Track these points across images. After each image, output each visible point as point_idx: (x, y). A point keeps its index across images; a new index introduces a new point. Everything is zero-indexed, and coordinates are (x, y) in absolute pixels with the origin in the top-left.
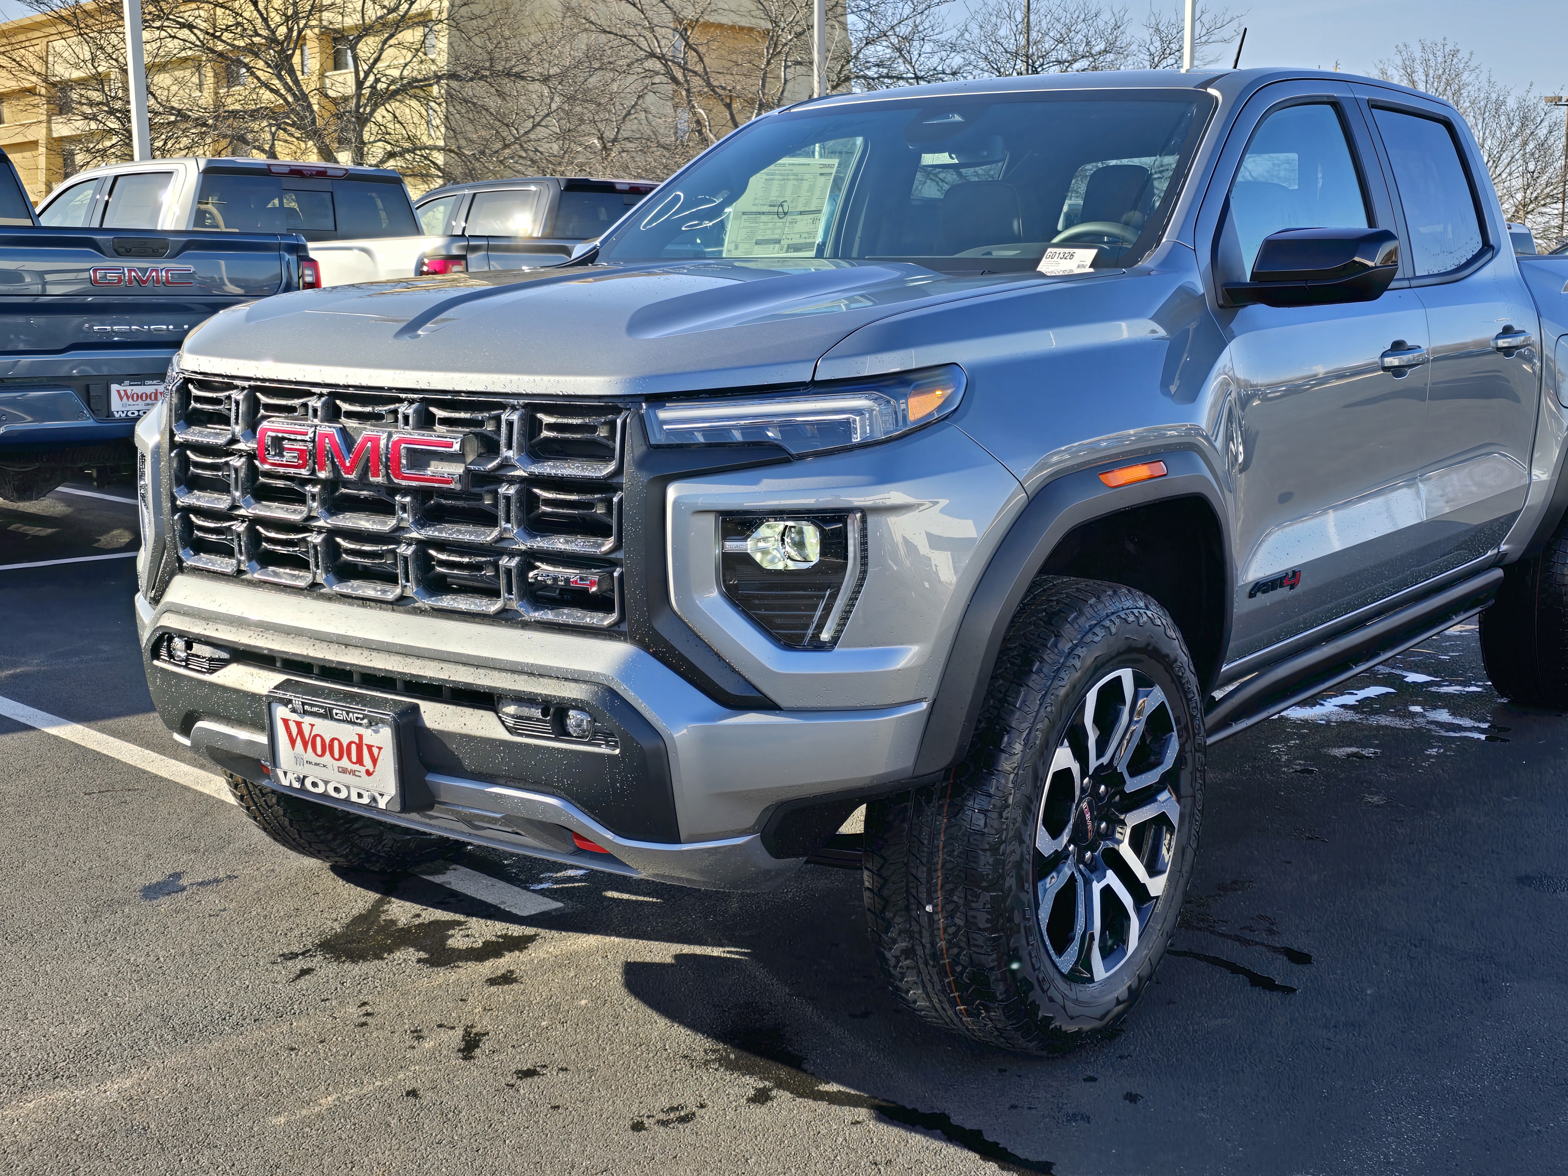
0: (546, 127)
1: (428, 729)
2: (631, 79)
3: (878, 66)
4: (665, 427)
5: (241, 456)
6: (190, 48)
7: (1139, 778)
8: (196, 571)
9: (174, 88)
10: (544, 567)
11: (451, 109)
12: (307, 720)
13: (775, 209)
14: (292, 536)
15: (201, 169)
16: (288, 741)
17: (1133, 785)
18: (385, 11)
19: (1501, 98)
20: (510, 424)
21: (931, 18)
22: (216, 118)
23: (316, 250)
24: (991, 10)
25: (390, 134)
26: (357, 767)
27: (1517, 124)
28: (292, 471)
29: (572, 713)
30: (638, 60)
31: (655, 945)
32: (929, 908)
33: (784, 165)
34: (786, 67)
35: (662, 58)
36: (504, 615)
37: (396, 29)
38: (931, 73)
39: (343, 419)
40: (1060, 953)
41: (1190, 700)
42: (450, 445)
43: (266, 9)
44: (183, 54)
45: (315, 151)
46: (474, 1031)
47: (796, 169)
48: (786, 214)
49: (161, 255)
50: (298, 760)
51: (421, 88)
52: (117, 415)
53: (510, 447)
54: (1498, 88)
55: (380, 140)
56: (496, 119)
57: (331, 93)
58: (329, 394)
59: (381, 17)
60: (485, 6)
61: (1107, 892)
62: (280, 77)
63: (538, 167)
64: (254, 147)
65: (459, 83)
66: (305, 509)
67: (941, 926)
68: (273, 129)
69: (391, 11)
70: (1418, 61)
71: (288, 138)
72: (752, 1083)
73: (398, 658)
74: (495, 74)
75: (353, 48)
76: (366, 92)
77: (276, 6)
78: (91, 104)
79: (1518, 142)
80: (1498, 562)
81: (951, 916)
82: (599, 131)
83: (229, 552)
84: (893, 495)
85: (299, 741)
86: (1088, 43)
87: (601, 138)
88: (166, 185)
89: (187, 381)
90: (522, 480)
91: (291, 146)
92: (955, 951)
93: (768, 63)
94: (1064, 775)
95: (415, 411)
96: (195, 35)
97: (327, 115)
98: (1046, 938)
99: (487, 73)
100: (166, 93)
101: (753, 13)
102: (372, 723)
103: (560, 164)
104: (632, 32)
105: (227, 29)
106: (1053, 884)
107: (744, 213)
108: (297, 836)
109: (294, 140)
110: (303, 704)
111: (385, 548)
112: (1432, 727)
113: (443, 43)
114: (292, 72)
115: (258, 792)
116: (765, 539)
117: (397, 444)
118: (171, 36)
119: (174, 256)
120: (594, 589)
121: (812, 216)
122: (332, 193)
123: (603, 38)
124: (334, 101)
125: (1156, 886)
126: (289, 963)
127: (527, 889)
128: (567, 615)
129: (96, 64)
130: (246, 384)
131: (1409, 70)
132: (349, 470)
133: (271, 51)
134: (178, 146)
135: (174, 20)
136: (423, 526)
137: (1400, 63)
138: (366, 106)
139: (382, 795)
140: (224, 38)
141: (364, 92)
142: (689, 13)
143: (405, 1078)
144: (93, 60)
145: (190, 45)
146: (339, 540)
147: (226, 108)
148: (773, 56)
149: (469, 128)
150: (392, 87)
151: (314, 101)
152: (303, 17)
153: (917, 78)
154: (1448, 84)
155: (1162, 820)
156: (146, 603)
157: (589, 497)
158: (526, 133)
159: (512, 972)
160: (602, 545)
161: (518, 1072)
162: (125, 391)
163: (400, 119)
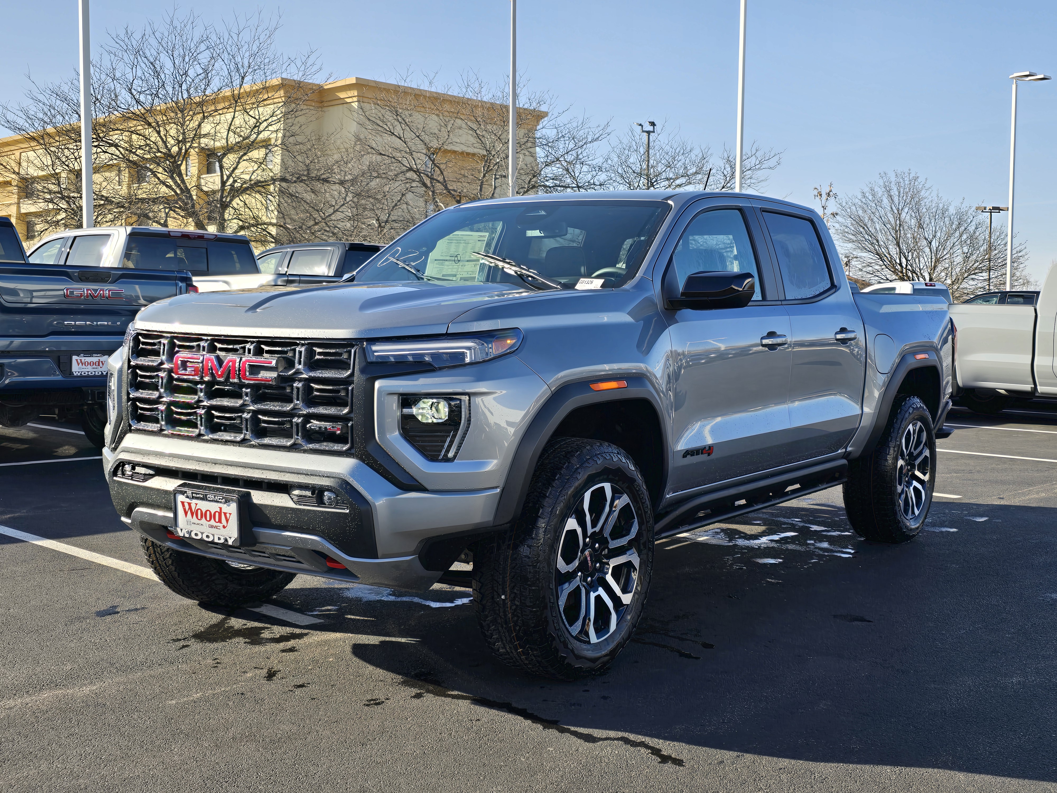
0: (342, 212)
1: (255, 504)
2: (397, 184)
3: (553, 179)
4: (376, 354)
5: (165, 371)
6: (116, 159)
7: (616, 541)
8: (138, 431)
9: (105, 184)
10: (315, 422)
11: (282, 200)
12: (194, 501)
13: (453, 258)
14: (189, 411)
15: (128, 233)
16: (183, 513)
17: (614, 544)
18: (241, 138)
19: (945, 207)
20: (300, 352)
21: (587, 150)
22: (130, 203)
23: (197, 281)
24: (625, 146)
25: (242, 215)
26: (218, 524)
27: (956, 223)
28: (191, 377)
29: (326, 493)
30: (402, 172)
31: (371, 637)
32: (503, 597)
33: (458, 235)
34: (496, 179)
35: (417, 171)
36: (295, 447)
37: (248, 150)
38: (587, 184)
39: (218, 352)
40: (571, 625)
41: (644, 503)
42: (271, 363)
43: (166, 136)
44: (111, 162)
45: (193, 224)
46: (273, 670)
47: (465, 238)
48: (459, 261)
49: (106, 282)
50: (188, 522)
51: (263, 186)
52: (75, 374)
53: (300, 363)
54: (943, 200)
55: (235, 218)
56: (310, 206)
57: (205, 189)
58: (211, 339)
59: (238, 142)
60: (305, 137)
61: (598, 598)
62: (172, 178)
63: (337, 237)
64: (154, 222)
65: (287, 184)
66: (197, 397)
67: (509, 606)
68: (167, 210)
69: (245, 139)
70: (893, 183)
71: (176, 216)
72: (415, 691)
73: (241, 469)
74: (312, 179)
75: (220, 161)
76: (228, 188)
77: (172, 134)
78: (50, 192)
79: (957, 234)
80: (846, 456)
81: (513, 600)
82: (377, 215)
83: (156, 421)
84: (481, 387)
85: (189, 513)
86: (686, 168)
87: (378, 220)
88: (104, 243)
89: (138, 334)
90: (305, 380)
91: (177, 221)
92: (516, 618)
93: (484, 176)
94: (573, 533)
95: (254, 347)
96: (119, 151)
97: (201, 202)
98: (563, 615)
99: (306, 178)
100: (99, 186)
101: (475, 145)
102: (227, 501)
103: (351, 236)
104: (399, 155)
105: (140, 147)
106: (568, 588)
107: (436, 260)
108: (182, 584)
109: (180, 217)
110: (192, 493)
111: (236, 415)
112: (817, 550)
113: (277, 159)
114: (180, 175)
115: (161, 558)
116: (423, 408)
117: (244, 363)
118: (104, 152)
119: (113, 282)
120: (339, 432)
121: (474, 263)
122: (207, 249)
123: (379, 158)
124: (206, 193)
125: (627, 599)
126: (177, 643)
127: (306, 614)
128: (325, 446)
129: (55, 168)
130: (169, 335)
131: (888, 189)
132: (220, 376)
133: (168, 162)
134: (105, 220)
135: (106, 142)
136: (256, 403)
137: (882, 184)
138: (227, 197)
139: (230, 538)
140: (137, 153)
141: (226, 188)
142: (435, 144)
143: (237, 688)
144: (53, 165)
145: (116, 157)
146: (213, 412)
147: (137, 197)
148: (487, 172)
149: (293, 212)
150: (245, 186)
151: (194, 193)
152: (189, 142)
153: (578, 187)
154: (912, 198)
155: (629, 565)
156: (109, 451)
157: (338, 387)
158: (330, 215)
159: (294, 647)
160: (344, 410)
161: (294, 686)
162: (81, 360)
163: (248, 205)
